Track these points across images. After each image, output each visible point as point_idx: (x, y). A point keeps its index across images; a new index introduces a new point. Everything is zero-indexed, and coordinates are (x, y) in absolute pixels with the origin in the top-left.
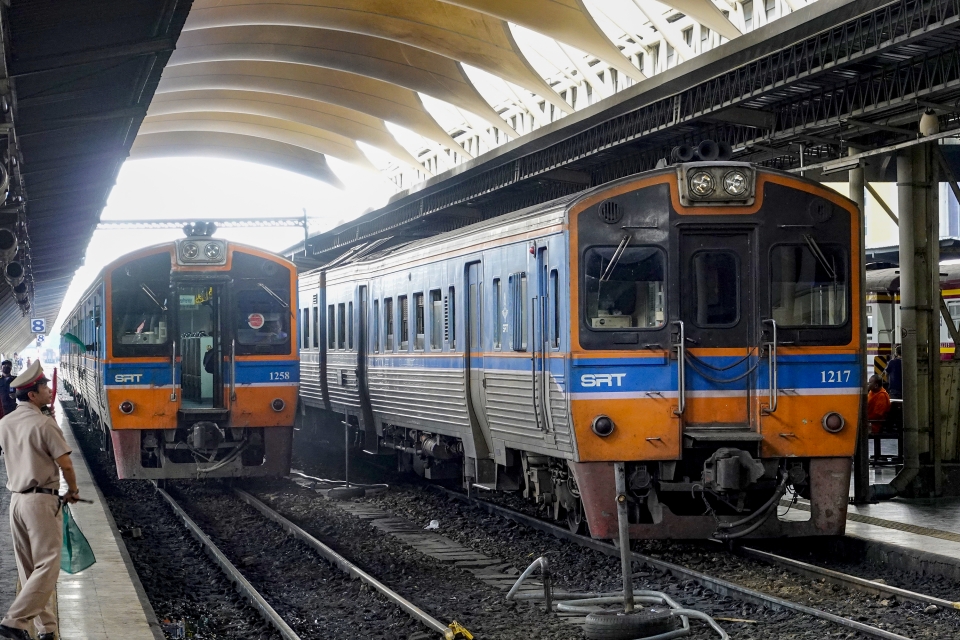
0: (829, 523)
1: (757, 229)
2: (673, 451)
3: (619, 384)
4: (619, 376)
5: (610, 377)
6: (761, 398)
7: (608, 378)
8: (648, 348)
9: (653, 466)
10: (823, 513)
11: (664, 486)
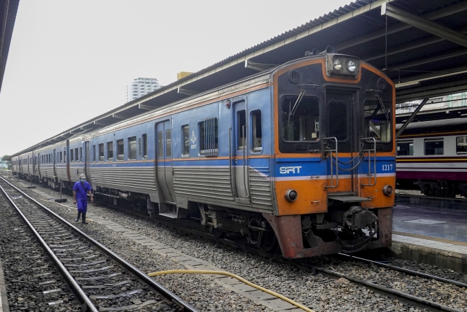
0: (387, 241)
1: (358, 92)
2: (323, 208)
3: (298, 172)
4: (299, 167)
5: (294, 168)
6: (361, 179)
7: (293, 169)
8: (311, 152)
9: (313, 216)
10: (384, 236)
11: (318, 227)
